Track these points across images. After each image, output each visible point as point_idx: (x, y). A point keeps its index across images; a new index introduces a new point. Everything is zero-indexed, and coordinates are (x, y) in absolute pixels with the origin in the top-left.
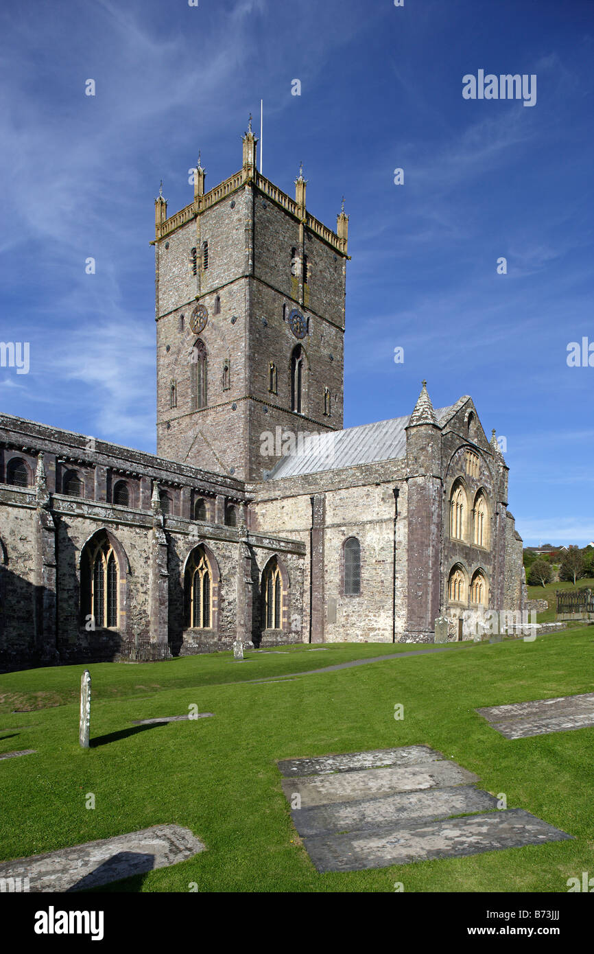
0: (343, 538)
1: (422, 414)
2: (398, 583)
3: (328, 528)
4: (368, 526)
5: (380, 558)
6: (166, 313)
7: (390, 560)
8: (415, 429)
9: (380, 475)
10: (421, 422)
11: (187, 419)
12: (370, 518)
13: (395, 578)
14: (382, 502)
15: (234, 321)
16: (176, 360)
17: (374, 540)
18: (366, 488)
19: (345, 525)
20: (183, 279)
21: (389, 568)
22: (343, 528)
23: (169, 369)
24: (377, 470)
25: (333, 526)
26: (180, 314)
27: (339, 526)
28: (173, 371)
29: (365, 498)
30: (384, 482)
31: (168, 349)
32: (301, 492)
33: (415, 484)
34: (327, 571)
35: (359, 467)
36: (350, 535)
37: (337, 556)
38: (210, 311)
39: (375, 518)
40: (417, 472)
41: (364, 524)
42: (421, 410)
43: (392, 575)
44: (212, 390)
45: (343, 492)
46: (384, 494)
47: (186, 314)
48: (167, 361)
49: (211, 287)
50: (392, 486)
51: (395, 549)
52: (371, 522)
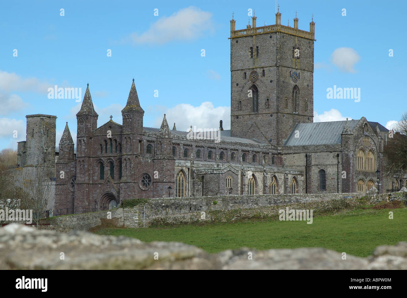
0: (319, 170)
1: (346, 130)
2: (339, 186)
3: (313, 166)
4: (328, 166)
5: (333, 177)
6: (236, 69)
7: (336, 178)
8: (344, 135)
9: (332, 149)
10: (346, 133)
11: (248, 116)
12: (329, 163)
13: (338, 184)
14: (333, 158)
15: (271, 82)
16: (242, 90)
17: (330, 171)
18: (327, 153)
19: (319, 165)
20: (246, 58)
21: (336, 181)
22: (319, 166)
23: (238, 93)
24: (331, 147)
25: (315, 165)
26: (244, 72)
27: (317, 165)
28: (240, 95)
29: (327, 156)
30: (334, 151)
31: (237, 85)
32: (302, 152)
33: (345, 153)
34: (312, 181)
35: (325, 145)
36: (322, 169)
37: (317, 176)
38: (259, 75)
39: (331, 163)
40: (345, 149)
41: (327, 165)
42: (346, 129)
43: (337, 183)
44: (260, 107)
45: (318, 153)
46: (334, 155)
47: (247, 73)
48: (236, 90)
49: (260, 65)
50: (336, 153)
51: (338, 174)
52: (329, 165)
